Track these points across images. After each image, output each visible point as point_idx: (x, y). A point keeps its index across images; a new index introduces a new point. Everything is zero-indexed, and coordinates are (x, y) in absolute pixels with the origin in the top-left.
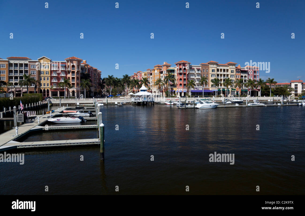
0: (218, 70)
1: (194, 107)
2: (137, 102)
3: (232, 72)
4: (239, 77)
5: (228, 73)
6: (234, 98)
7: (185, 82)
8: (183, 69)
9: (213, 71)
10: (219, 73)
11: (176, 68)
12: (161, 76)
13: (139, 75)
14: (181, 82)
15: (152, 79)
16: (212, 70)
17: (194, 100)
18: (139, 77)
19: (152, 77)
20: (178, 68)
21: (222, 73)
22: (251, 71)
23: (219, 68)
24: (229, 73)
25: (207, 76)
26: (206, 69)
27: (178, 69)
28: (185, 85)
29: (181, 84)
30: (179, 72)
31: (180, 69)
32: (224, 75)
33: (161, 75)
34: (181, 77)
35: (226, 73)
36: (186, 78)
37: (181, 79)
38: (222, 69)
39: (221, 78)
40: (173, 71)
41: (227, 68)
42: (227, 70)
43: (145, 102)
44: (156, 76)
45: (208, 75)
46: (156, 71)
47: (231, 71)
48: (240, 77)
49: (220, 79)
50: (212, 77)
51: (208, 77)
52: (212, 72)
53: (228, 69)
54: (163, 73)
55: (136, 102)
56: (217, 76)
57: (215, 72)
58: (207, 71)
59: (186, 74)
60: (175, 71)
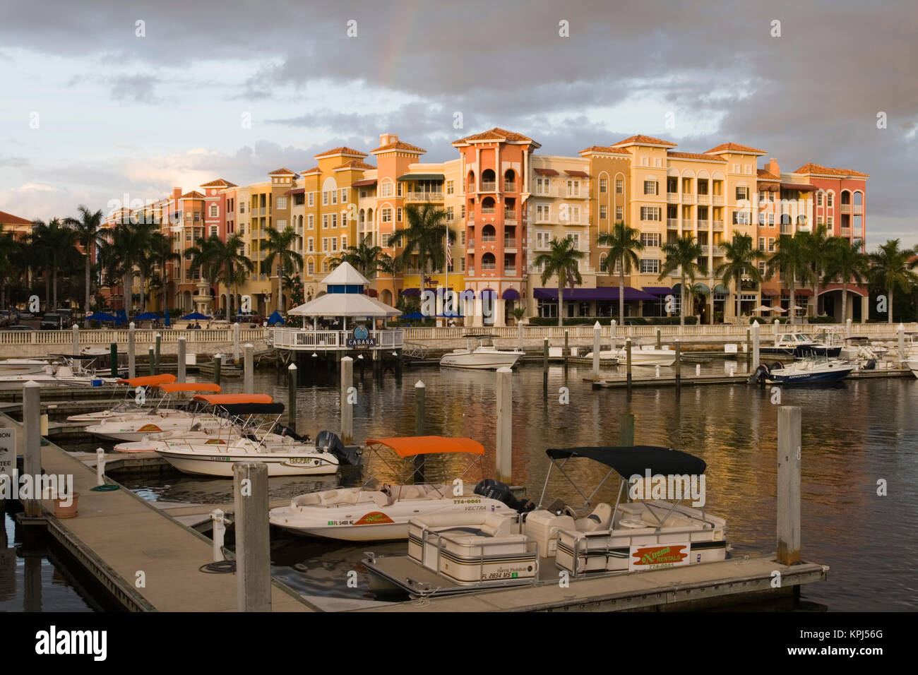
0: (672, 184)
2: (317, 352)
3: (739, 196)
5: (718, 201)
7: (514, 246)
8: (503, 174)
9: (649, 187)
10: (678, 199)
11: (456, 171)
12: (362, 211)
13: (214, 204)
14: (493, 245)
15: (301, 226)
16: (646, 183)
18: (214, 213)
19: (301, 217)
20: (475, 167)
21: (694, 199)
22: (830, 195)
23: (679, 171)
24: (726, 199)
25: (619, 216)
26: (612, 178)
27: (472, 173)
28: (509, 259)
29: (489, 258)
30: (481, 190)
31: (488, 175)
32: (702, 212)
33: (367, 203)
34: (493, 216)
35: (709, 200)
36: (514, 223)
37: (489, 230)
38: (693, 178)
39: (685, 228)
40: (435, 182)
41: (718, 176)
42: (718, 186)
44: (329, 209)
45: (623, 212)
46: (330, 185)
47: (737, 188)
50: (642, 218)
51: (624, 218)
52: (646, 193)
53: (723, 181)
54: (379, 194)
55: (312, 352)
56: (668, 217)
57: (657, 194)
58: (619, 190)
59: (517, 201)
60: (446, 183)
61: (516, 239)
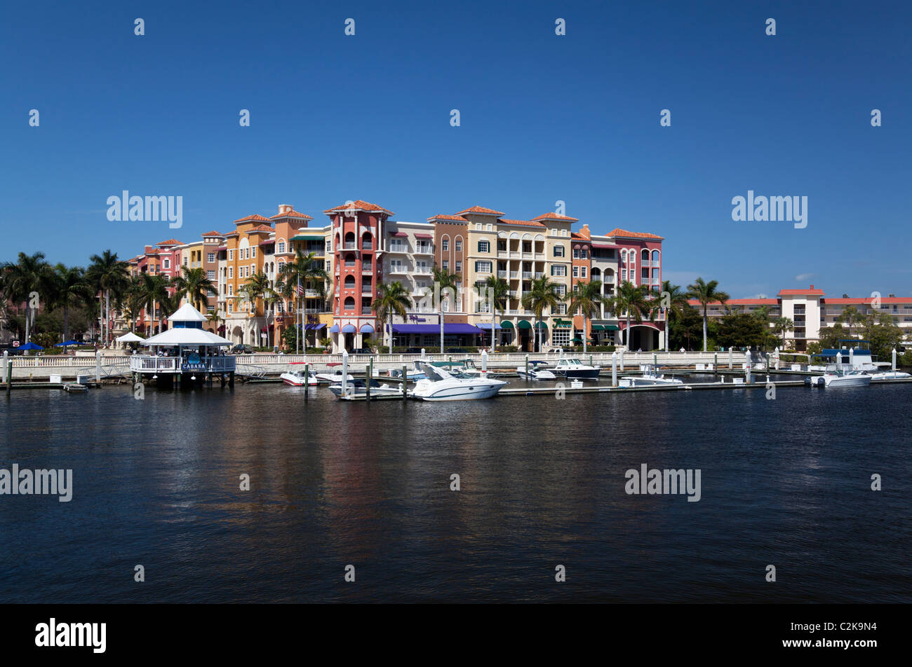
0: (501, 245)
1: (405, 393)
2: (157, 374)
3: (556, 254)
4: (584, 275)
5: (540, 258)
6: (567, 357)
7: (369, 292)
8: (361, 236)
9: (482, 246)
10: (507, 255)
11: (331, 233)
12: (267, 264)
13: (167, 259)
14: (353, 291)
15: (225, 275)
16: (479, 243)
17: (405, 367)
18: (167, 266)
19: (225, 269)
20: (340, 230)
21: (519, 255)
22: (632, 253)
23: (508, 236)
24: (546, 256)
25: (458, 268)
26: (452, 239)
27: (338, 235)
28: (366, 302)
29: (349, 301)
30: (344, 247)
31: (349, 237)
32: (527, 266)
33: (268, 259)
34: (353, 268)
35: (532, 257)
36: (370, 274)
37: (350, 279)
38: (519, 240)
39: (512, 278)
40: (319, 244)
41: (539, 239)
42: (540, 246)
43: (191, 374)
44: (244, 262)
45: (461, 265)
46: (244, 243)
47: (555, 248)
48: (587, 272)
49: (511, 281)
50: (476, 271)
51: (462, 270)
52: (479, 251)
53: (543, 242)
54: (277, 252)
55: (153, 374)
56: (498, 269)
57: (489, 252)
58: (458, 249)
59: (373, 256)
60: (326, 243)
61: (372, 286)
